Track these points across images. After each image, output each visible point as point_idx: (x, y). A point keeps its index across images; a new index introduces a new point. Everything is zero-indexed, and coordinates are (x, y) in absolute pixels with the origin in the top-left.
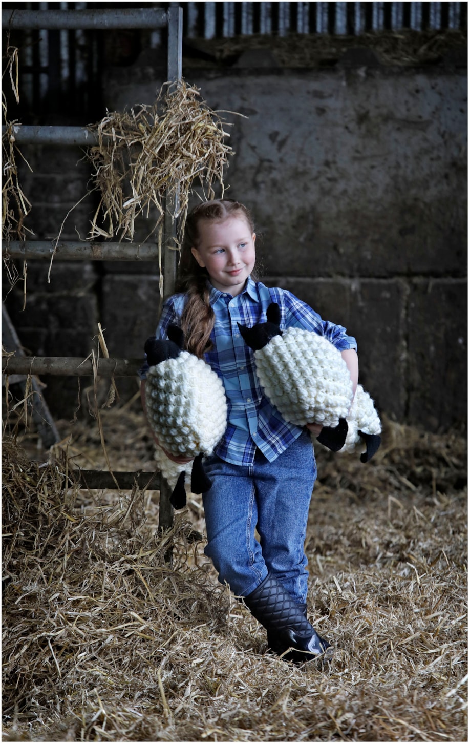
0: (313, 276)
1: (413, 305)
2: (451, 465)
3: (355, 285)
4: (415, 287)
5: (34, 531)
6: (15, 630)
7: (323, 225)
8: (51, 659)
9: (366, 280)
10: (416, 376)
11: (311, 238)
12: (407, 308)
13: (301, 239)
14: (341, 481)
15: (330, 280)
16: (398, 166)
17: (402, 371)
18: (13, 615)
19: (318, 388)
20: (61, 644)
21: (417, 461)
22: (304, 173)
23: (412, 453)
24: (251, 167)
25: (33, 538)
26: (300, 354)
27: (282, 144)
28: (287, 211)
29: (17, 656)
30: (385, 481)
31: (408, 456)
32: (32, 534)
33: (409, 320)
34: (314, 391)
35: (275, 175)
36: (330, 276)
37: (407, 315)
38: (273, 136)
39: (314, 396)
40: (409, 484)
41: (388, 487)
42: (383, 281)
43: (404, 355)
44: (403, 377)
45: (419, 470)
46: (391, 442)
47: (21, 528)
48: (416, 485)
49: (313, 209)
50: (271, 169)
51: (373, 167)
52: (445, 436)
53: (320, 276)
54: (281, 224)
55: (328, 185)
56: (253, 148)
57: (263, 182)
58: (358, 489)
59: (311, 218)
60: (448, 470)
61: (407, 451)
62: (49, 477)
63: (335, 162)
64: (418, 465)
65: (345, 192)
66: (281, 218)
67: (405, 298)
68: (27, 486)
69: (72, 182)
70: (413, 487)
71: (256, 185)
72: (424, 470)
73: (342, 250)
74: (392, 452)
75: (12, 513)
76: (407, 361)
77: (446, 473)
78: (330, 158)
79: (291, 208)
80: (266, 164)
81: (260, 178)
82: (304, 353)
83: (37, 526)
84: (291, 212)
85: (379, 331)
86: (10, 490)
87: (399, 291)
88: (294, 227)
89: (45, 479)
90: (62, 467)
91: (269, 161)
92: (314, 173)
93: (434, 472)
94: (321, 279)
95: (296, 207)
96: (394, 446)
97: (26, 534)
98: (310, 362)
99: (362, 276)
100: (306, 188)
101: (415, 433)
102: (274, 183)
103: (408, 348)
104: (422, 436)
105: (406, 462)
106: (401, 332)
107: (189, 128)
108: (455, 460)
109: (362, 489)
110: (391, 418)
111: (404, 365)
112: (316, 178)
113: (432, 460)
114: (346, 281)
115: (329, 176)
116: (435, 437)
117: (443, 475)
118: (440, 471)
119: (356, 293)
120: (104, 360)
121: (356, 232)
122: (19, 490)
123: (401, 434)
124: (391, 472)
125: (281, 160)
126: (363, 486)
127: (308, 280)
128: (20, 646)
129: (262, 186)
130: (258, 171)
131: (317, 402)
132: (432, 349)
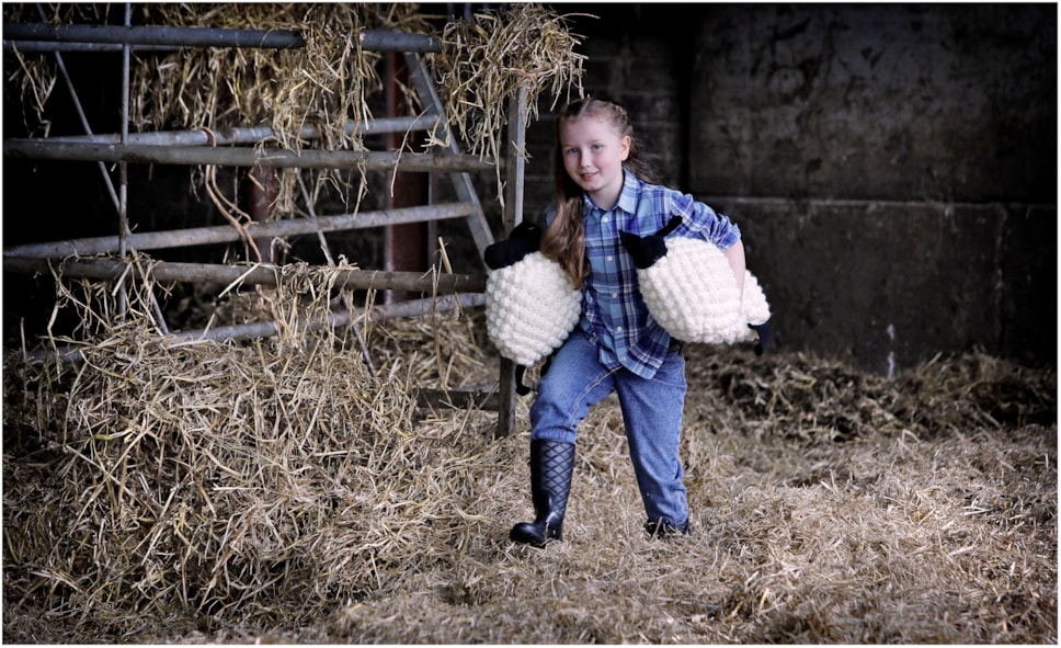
0: (905, 200)
1: (1009, 232)
2: (1041, 400)
3: (948, 210)
4: (1012, 213)
5: (369, 449)
6: (340, 540)
7: (916, 147)
8: (373, 572)
9: (961, 205)
10: (1011, 306)
11: (903, 160)
12: (1004, 235)
13: (894, 161)
14: (915, 415)
15: (923, 205)
16: (996, 85)
17: (997, 301)
18: (340, 527)
19: (706, 315)
20: (384, 558)
21: (1004, 396)
22: (898, 91)
23: (999, 387)
24: (843, 85)
25: (368, 456)
26: (683, 278)
27: (875, 61)
28: (878, 131)
29: (338, 567)
30: (967, 416)
31: (994, 391)
32: (367, 452)
33: (1006, 247)
34: (701, 319)
35: (867, 93)
36: (921, 199)
37: (1003, 242)
38: (866, 53)
39: (701, 322)
40: (992, 420)
41: (968, 423)
42: (979, 207)
43: (1000, 285)
44: (998, 308)
45: (1005, 406)
46: (980, 375)
47: (356, 445)
48: (1001, 423)
49: (906, 130)
50: (863, 87)
51: (970, 86)
52: (1040, 371)
53: (912, 199)
54: (873, 145)
55: (922, 104)
56: (845, 65)
57: (855, 100)
58: (931, 423)
59: (904, 138)
60: (1037, 406)
61: (994, 385)
62: (387, 394)
63: (930, 80)
64: (1005, 401)
65: (940, 112)
66: (872, 139)
67: (1001, 224)
68: (362, 401)
69: (660, 99)
70: (997, 423)
71: (847, 104)
72: (1011, 406)
73: (935, 173)
74: (979, 385)
75: (348, 430)
76: (1002, 290)
77: (1035, 409)
78: (925, 75)
79: (883, 129)
80: (858, 82)
81: (851, 96)
82: (688, 277)
83: (373, 444)
84: (883, 133)
85: (973, 259)
86: (346, 407)
87: (994, 217)
88: (886, 148)
89: (383, 396)
90: (402, 385)
91: (862, 78)
92: (908, 91)
93: (1021, 407)
94: (913, 204)
95: (888, 127)
96: (982, 380)
97: (362, 452)
98: (695, 288)
99: (956, 201)
100: (899, 108)
101: (1007, 368)
102: (866, 102)
103: (1003, 277)
104: (1016, 370)
105: (992, 397)
106: (996, 260)
107: (539, 35)
108: (1046, 396)
109: (935, 424)
110: (981, 351)
111: (999, 295)
112: (910, 97)
113: (1020, 395)
114: (939, 206)
115: (924, 94)
116: (1029, 372)
117: (1031, 411)
118: (1029, 407)
119: (949, 217)
120: (446, 275)
121: (951, 154)
122: (355, 407)
123: (992, 367)
124: (975, 407)
125: (874, 78)
126: (938, 421)
127: (899, 204)
128: (343, 557)
129: (854, 105)
130: (850, 88)
131: (704, 329)
132: (1029, 278)
